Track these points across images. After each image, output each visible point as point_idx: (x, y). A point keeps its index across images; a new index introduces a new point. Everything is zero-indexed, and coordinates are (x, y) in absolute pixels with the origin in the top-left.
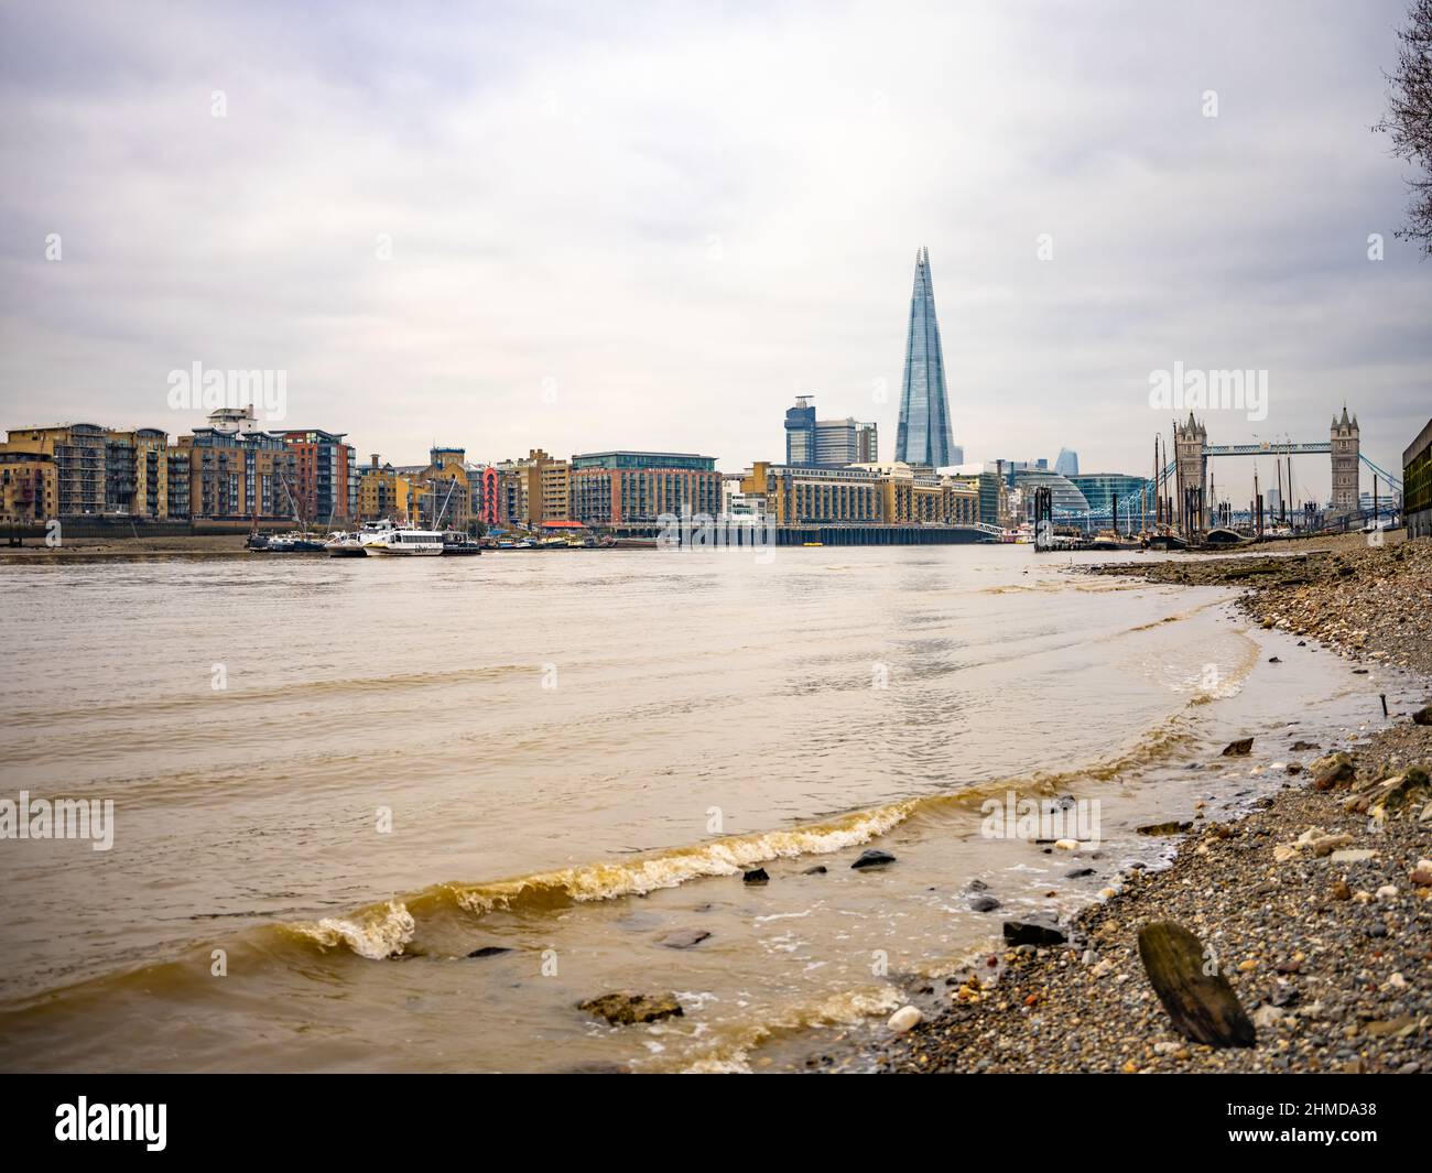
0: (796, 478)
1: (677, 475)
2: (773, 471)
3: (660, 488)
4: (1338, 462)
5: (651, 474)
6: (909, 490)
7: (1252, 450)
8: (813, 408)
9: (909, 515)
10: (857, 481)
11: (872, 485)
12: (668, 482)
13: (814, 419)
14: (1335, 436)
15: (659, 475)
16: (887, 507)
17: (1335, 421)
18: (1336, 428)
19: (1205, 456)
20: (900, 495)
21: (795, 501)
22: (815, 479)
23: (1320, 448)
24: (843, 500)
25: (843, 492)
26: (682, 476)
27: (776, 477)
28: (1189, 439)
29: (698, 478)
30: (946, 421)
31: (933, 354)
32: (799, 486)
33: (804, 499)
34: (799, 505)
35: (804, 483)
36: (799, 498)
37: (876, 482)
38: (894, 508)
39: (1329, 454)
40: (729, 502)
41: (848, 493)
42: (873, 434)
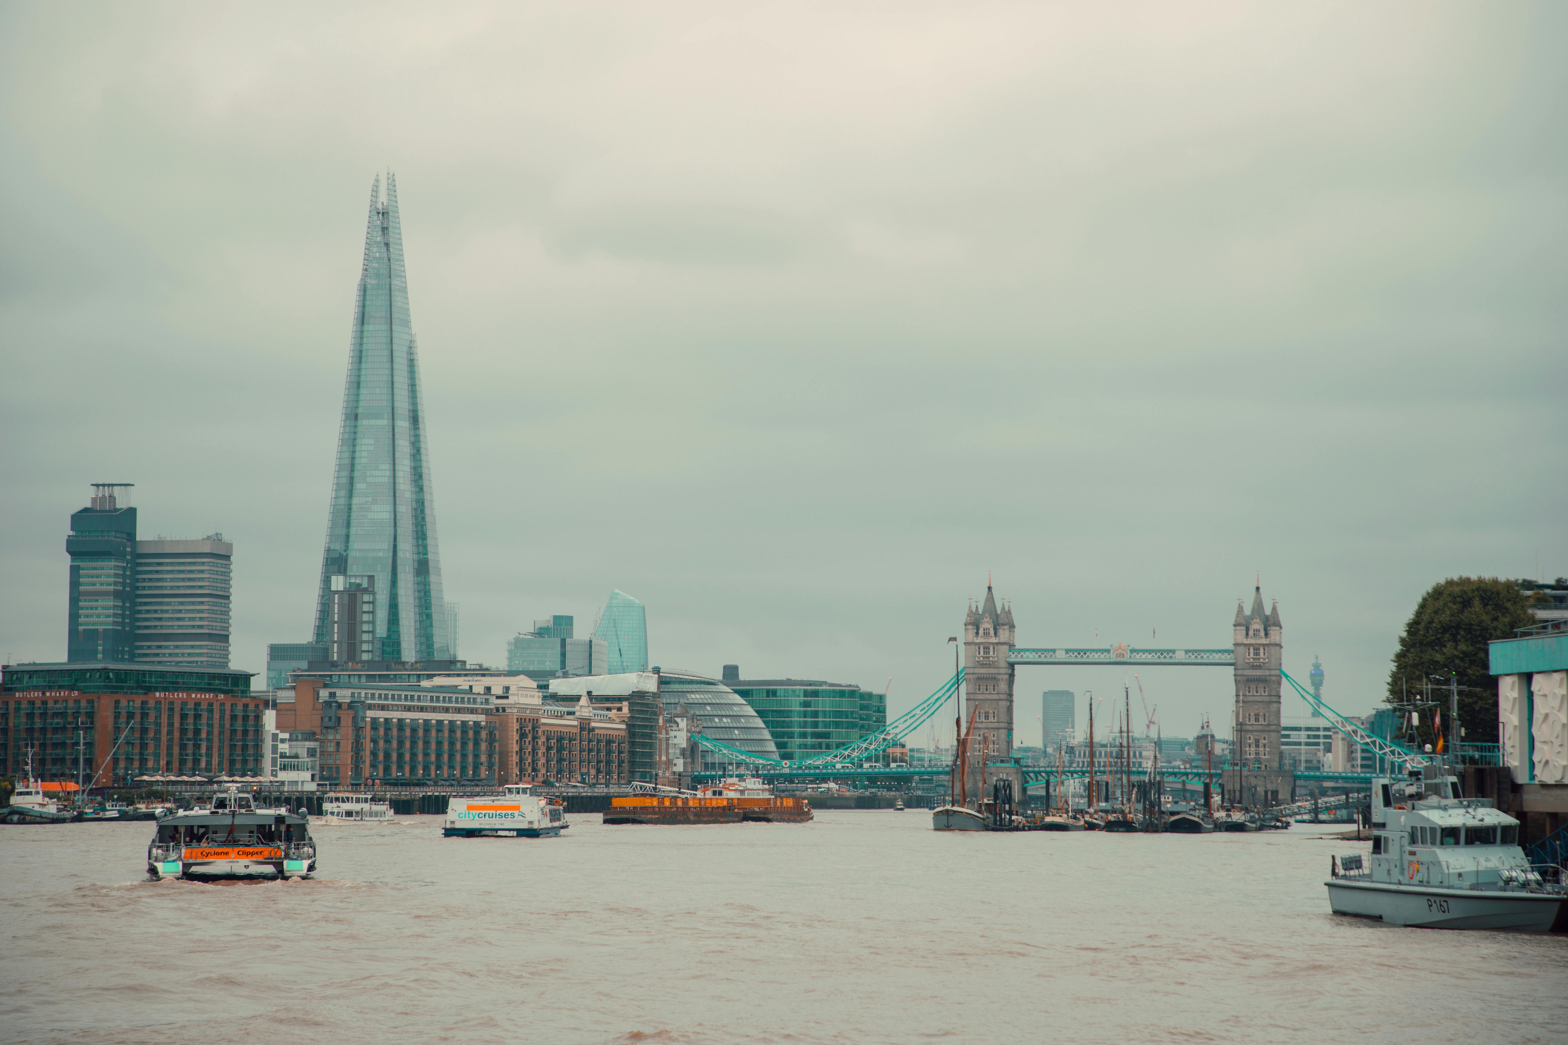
0: (370, 707)
1: (197, 704)
2: (332, 695)
3: (171, 725)
4: (1244, 682)
5: (158, 702)
6: (535, 723)
7: (1096, 657)
8: (132, 512)
9: (534, 770)
10: (459, 711)
11: (481, 718)
12: (183, 717)
13: (131, 535)
14: (1241, 639)
15: (172, 703)
16: (504, 756)
17: (1241, 609)
18: (1243, 623)
19: (1012, 666)
20: (523, 735)
21: (368, 746)
22: (397, 708)
23: (1217, 658)
24: (439, 743)
25: (438, 731)
26: (204, 706)
27: (340, 705)
28: (987, 634)
29: (228, 707)
30: (430, 549)
31: (402, 404)
32: (374, 720)
33: (381, 743)
34: (374, 754)
35: (382, 715)
36: (374, 741)
37: (487, 712)
38: (515, 759)
39: (1231, 669)
40: (275, 749)
41: (446, 734)
42: (366, 598)
